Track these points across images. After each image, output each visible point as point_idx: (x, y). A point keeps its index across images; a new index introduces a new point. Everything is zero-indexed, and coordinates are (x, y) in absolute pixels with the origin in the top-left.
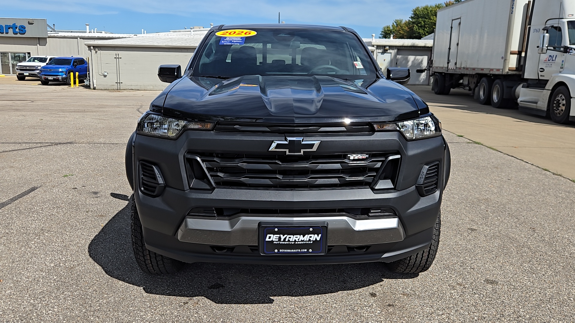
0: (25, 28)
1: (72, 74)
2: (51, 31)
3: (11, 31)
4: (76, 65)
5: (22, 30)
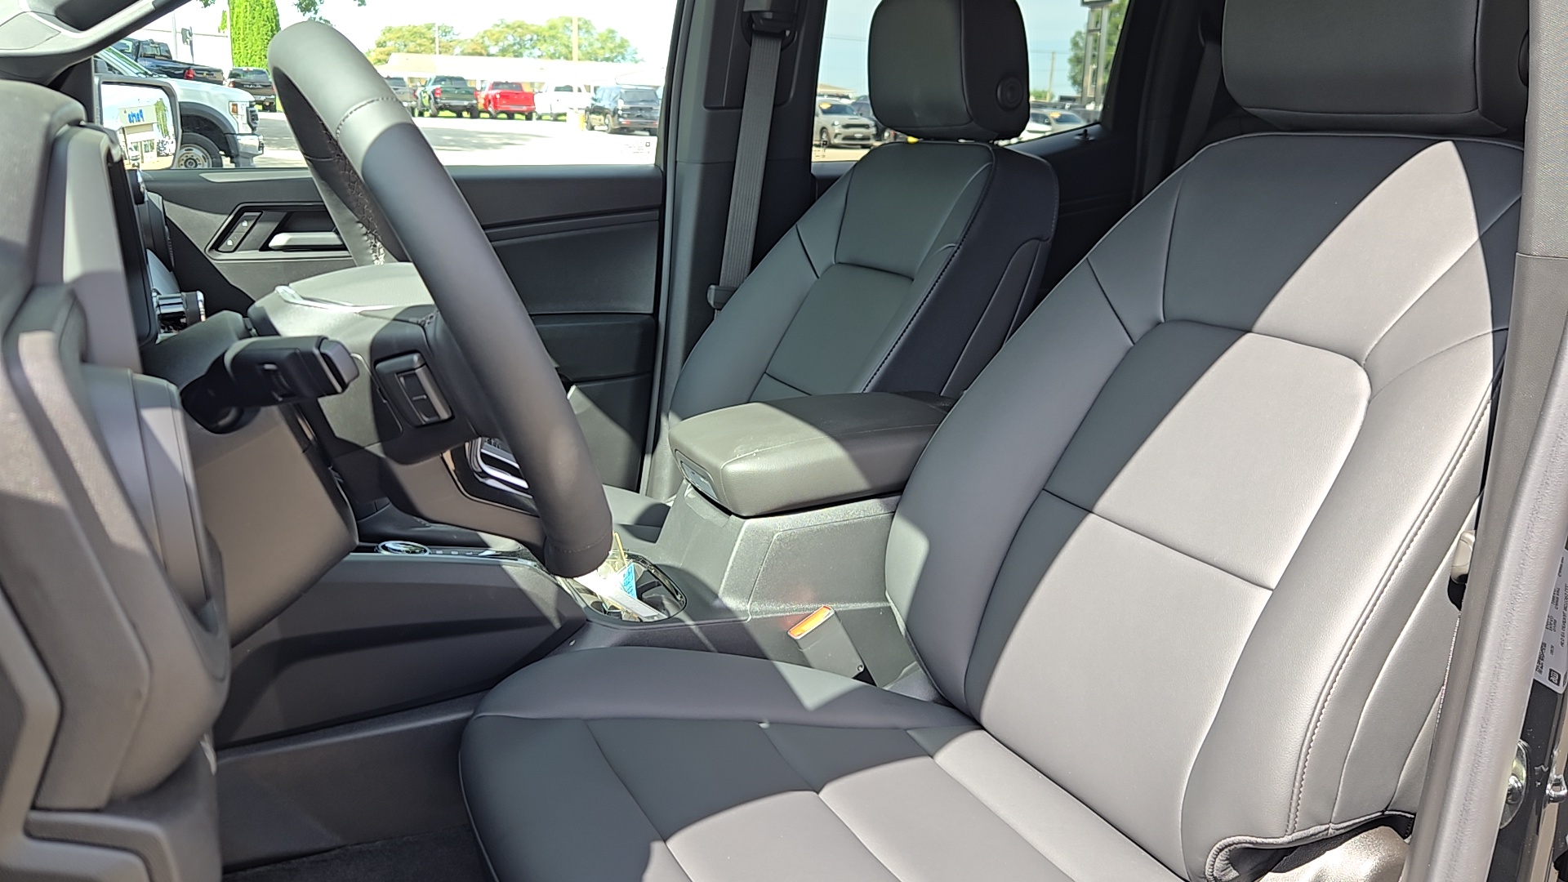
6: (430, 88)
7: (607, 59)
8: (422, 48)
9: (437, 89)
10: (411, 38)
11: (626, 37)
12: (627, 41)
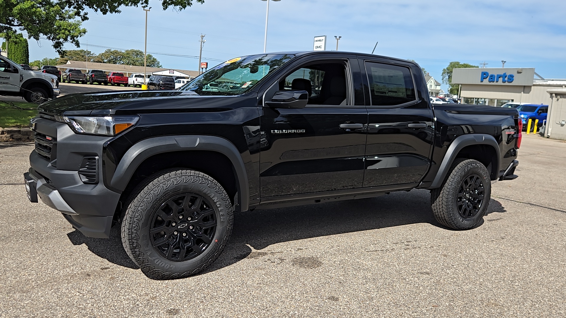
0: (513, 77)
1: (530, 121)
2: (540, 80)
3: (501, 79)
4: (541, 113)
5: (511, 78)
6: (90, 74)
8: (79, 59)
9: (93, 75)
10: (75, 55)
11: (155, 58)
12: (155, 59)
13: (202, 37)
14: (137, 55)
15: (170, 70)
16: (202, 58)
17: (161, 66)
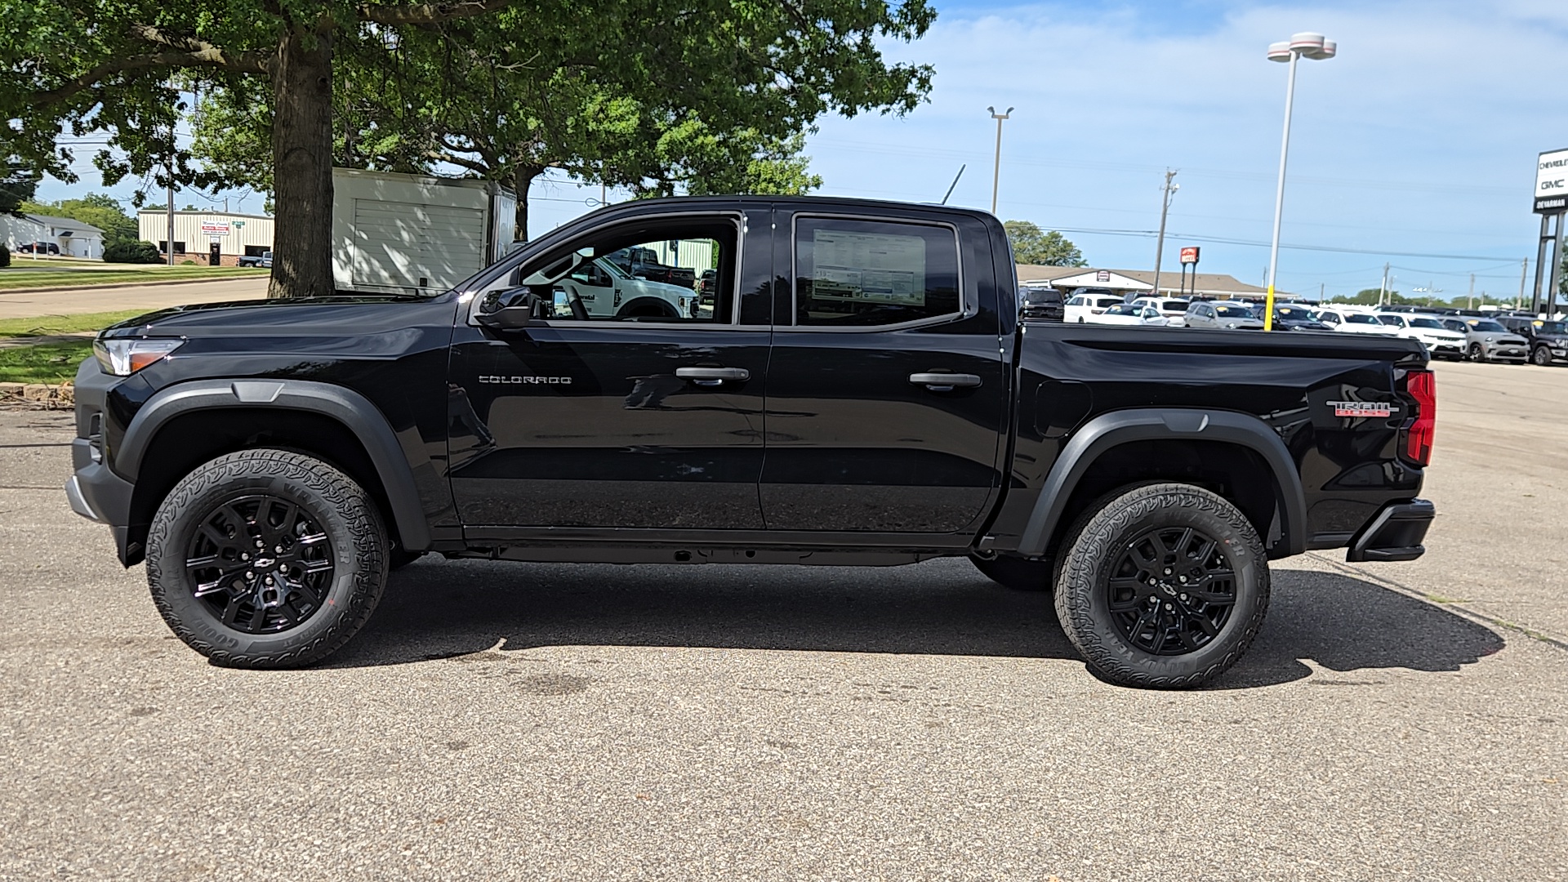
7: (1049, 263)
11: (1069, 241)
12: (1070, 245)
13: (1170, 176)
14: (1022, 234)
15: (1098, 272)
16: (1165, 235)
17: (1083, 263)
